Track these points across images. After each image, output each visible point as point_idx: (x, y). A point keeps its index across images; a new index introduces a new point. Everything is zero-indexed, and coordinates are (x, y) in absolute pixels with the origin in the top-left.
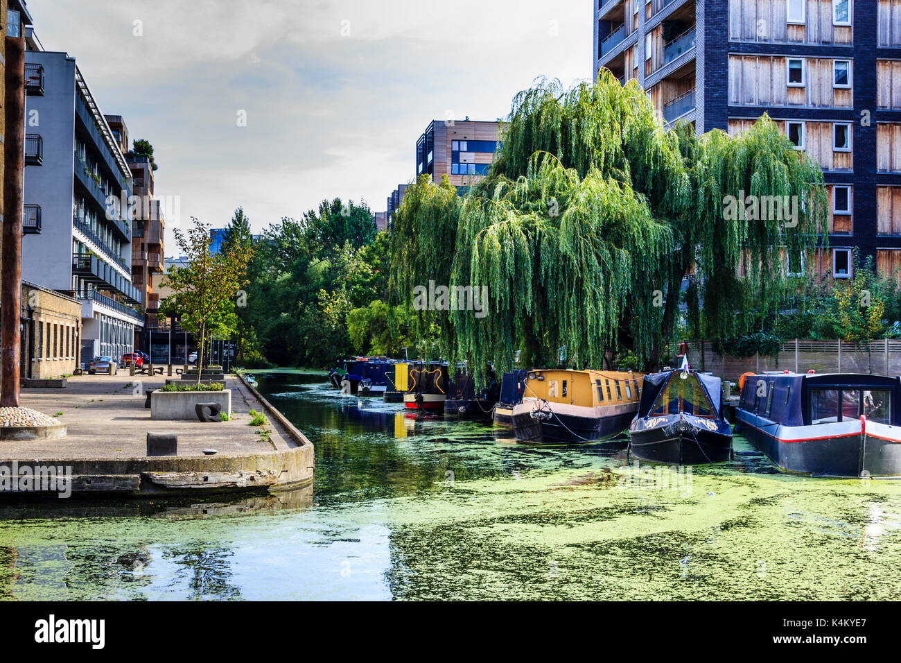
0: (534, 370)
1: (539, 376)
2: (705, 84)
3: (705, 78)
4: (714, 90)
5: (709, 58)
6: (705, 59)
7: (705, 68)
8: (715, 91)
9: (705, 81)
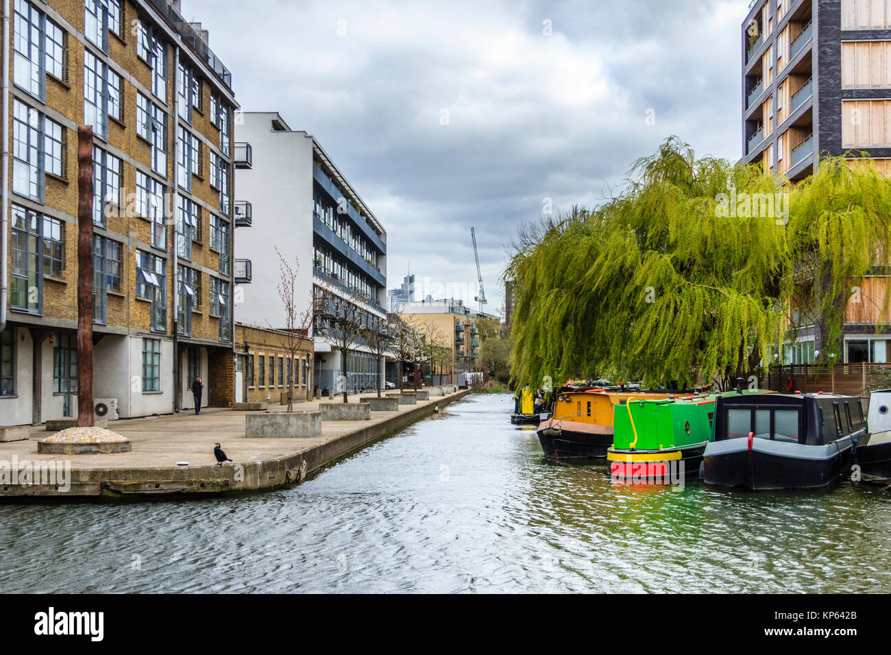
0: (563, 393)
1: (567, 398)
2: (819, 129)
3: (819, 123)
4: (828, 134)
5: (823, 105)
6: (819, 107)
7: (819, 115)
8: (830, 135)
9: (820, 127)
